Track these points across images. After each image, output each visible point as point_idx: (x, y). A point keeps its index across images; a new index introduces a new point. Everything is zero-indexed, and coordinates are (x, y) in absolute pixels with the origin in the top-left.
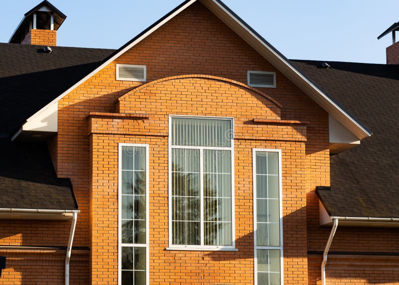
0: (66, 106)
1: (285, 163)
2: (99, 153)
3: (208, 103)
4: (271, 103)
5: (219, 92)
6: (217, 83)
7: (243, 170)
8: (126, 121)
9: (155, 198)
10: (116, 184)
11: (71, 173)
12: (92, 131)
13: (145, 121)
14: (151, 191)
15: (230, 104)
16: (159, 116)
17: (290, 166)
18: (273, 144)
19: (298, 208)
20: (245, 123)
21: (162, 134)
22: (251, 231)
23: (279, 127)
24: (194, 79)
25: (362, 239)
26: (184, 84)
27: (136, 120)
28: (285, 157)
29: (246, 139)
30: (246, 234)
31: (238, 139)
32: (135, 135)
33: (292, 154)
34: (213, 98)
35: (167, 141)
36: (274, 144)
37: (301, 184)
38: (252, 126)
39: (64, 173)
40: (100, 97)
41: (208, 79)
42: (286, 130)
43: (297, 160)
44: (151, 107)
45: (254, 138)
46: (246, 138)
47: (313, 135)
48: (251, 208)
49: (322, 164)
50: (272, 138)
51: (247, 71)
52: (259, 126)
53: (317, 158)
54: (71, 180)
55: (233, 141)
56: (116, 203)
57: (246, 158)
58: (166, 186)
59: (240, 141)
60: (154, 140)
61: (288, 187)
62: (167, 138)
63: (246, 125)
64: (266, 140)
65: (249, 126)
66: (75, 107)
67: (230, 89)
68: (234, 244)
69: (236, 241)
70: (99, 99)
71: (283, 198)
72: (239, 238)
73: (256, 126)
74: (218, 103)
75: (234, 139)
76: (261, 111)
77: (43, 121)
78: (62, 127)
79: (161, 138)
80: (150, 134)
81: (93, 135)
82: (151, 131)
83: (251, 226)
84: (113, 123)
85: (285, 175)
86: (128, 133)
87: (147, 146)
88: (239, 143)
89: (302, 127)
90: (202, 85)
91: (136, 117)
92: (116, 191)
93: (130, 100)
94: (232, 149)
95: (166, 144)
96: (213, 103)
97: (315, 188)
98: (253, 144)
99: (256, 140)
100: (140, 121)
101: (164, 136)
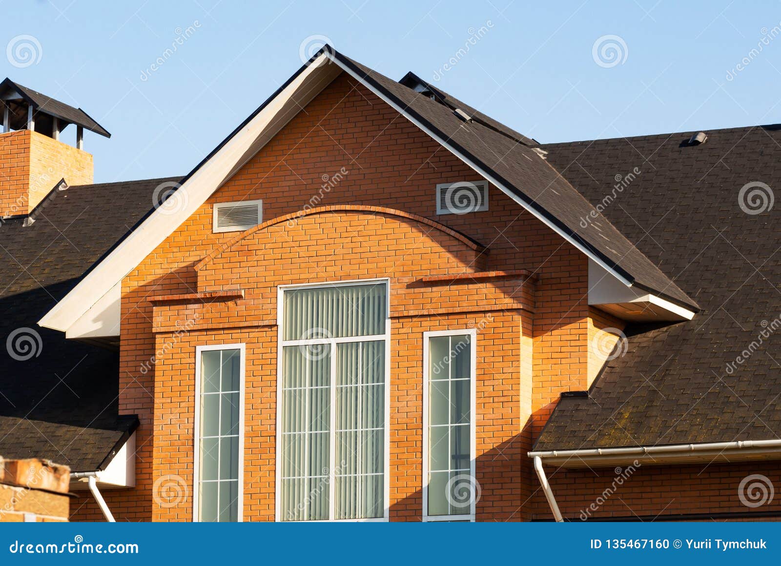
0: (134, 288)
1: (484, 354)
2: (165, 367)
3: (347, 257)
4: (456, 243)
5: (365, 233)
6: (362, 217)
7: (405, 376)
8: (208, 305)
9: (255, 440)
10: (191, 420)
11: (140, 406)
12: (154, 330)
13: (239, 302)
14: (247, 428)
15: (382, 254)
16: (262, 290)
17: (492, 359)
18: (461, 321)
19: (505, 439)
20: (410, 286)
21: (266, 323)
22: (418, 489)
23: (471, 286)
24: (322, 215)
25: (649, 489)
26: (305, 227)
27: (224, 301)
28: (483, 343)
29: (412, 317)
30: (409, 494)
31: (398, 318)
32: (223, 329)
33: (496, 336)
34: (353, 245)
35: (274, 333)
36: (463, 320)
37: (510, 393)
38: (422, 290)
39: (129, 407)
40: (187, 267)
41: (346, 211)
42: (485, 291)
43: (505, 347)
44: (248, 275)
45: (426, 313)
46: (412, 313)
47: (558, 292)
48: (419, 444)
49: (573, 349)
50: (458, 310)
51: (436, 184)
52: (435, 289)
53: (564, 338)
54: (140, 417)
55: (388, 322)
56: (190, 453)
57: (412, 352)
58: (273, 417)
59: (401, 320)
60: (255, 334)
61: (487, 400)
62: (274, 329)
63: (412, 290)
64: (448, 314)
65: (417, 290)
66: (148, 288)
67: (385, 226)
68: (387, 514)
69: (391, 509)
70: (185, 270)
71: (478, 421)
72: (398, 504)
73: (429, 289)
74: (363, 255)
75: (392, 318)
76: (440, 261)
77: (96, 320)
78: (127, 327)
79: (266, 329)
80: (245, 324)
81: (157, 336)
82: (248, 318)
83: (419, 479)
84: (187, 312)
85: (482, 377)
86: (210, 326)
87: (242, 347)
88: (400, 325)
89: (513, 282)
90: (335, 225)
91: (223, 297)
92: (191, 431)
93: (214, 267)
94: (387, 337)
95: (274, 339)
96: (354, 256)
97: (559, 395)
98: (424, 324)
99: (429, 316)
100: (230, 304)
101: (271, 326)
